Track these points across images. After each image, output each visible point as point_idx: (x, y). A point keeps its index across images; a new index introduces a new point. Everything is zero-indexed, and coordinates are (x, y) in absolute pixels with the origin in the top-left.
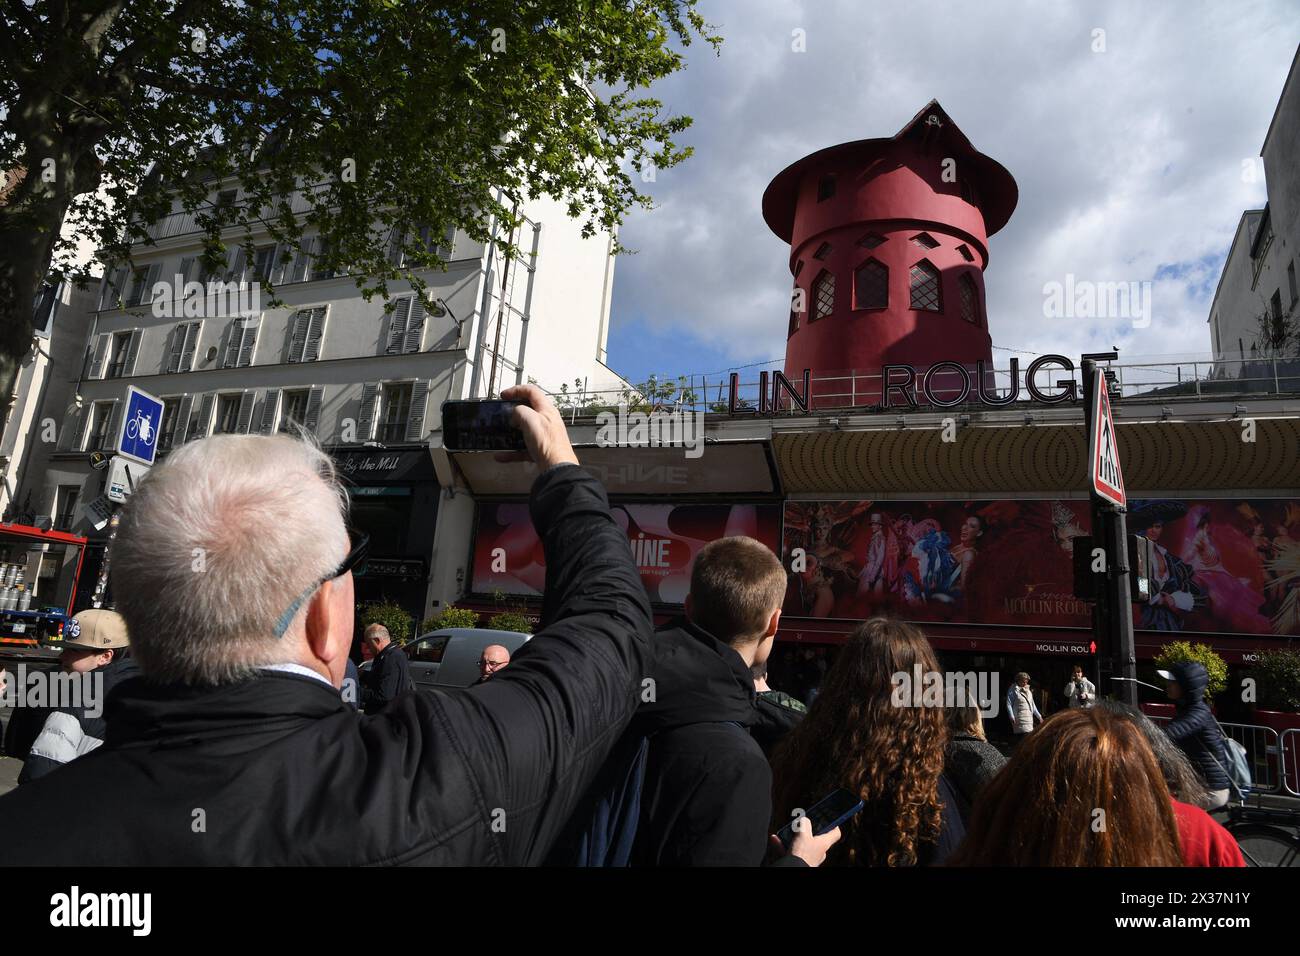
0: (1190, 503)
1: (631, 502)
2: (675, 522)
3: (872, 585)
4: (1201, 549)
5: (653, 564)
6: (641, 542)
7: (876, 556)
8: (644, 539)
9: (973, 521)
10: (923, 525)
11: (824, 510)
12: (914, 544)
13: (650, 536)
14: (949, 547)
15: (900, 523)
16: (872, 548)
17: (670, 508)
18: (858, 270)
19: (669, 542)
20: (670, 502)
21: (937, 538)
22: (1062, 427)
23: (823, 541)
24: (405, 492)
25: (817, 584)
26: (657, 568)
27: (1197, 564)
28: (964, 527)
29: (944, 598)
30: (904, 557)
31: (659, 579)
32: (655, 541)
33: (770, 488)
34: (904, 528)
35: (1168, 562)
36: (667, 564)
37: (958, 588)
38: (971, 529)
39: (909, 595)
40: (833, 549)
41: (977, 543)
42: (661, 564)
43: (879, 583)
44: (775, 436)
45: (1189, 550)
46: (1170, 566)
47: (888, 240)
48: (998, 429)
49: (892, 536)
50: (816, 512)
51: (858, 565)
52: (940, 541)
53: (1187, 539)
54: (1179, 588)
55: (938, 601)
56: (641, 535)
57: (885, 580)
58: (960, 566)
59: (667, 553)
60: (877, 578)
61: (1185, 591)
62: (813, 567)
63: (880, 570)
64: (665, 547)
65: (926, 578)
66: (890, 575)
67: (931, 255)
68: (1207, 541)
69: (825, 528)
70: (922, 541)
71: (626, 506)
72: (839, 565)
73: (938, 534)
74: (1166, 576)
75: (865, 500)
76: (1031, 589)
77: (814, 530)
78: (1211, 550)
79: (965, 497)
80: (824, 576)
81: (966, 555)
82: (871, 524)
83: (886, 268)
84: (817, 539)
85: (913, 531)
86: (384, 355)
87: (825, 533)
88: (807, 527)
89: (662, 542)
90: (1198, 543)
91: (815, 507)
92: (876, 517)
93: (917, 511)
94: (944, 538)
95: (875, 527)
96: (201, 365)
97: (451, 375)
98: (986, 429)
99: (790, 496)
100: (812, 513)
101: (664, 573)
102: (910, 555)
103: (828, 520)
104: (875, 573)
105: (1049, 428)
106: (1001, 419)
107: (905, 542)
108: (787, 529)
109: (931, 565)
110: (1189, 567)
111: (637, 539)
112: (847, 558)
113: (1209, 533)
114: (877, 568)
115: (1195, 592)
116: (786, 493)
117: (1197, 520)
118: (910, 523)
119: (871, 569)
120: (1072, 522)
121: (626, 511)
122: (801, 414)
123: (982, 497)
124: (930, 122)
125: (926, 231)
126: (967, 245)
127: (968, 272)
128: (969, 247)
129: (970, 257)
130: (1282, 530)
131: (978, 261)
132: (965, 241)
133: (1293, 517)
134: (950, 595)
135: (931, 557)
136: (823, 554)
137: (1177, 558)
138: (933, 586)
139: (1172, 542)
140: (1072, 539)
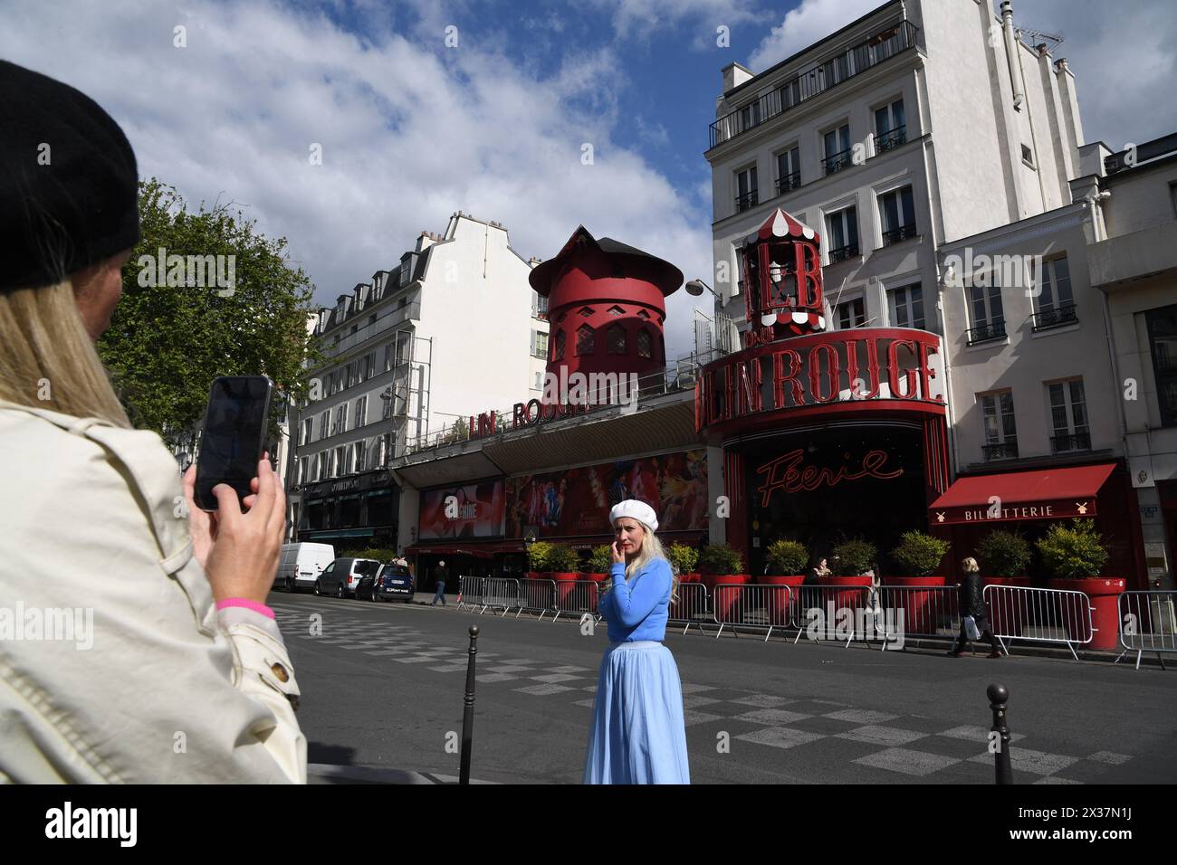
0: (635, 461)
1: (464, 485)
2: (478, 494)
3: (533, 519)
4: (638, 487)
6: (468, 506)
7: (533, 504)
8: (469, 504)
9: (564, 481)
10: (548, 485)
11: (518, 482)
12: (545, 496)
13: (471, 503)
15: (541, 485)
16: (532, 500)
17: (476, 487)
19: (476, 505)
20: (474, 484)
22: (568, 430)
23: (517, 499)
24: (389, 491)
25: (516, 521)
26: (473, 518)
28: (561, 484)
29: (554, 523)
30: (542, 504)
31: (474, 524)
32: (472, 505)
34: (542, 488)
36: (476, 517)
37: (559, 518)
38: (564, 485)
39: (543, 523)
40: (520, 502)
41: (565, 493)
42: (474, 516)
44: (483, 448)
45: (634, 488)
48: (549, 434)
49: (539, 493)
50: (515, 484)
51: (527, 510)
52: (553, 493)
53: (634, 482)
55: (553, 526)
56: (468, 502)
57: (537, 515)
58: (560, 506)
59: (476, 510)
60: (534, 514)
62: (514, 513)
64: (475, 508)
65: (549, 514)
66: (538, 513)
67: (589, 320)
68: (640, 481)
69: (518, 492)
70: (548, 494)
72: (523, 511)
73: (553, 490)
75: (530, 474)
76: (582, 516)
77: (515, 492)
78: (642, 486)
80: (518, 517)
81: (561, 500)
82: (532, 487)
83: (565, 334)
84: (516, 497)
85: (544, 489)
86: (385, 419)
87: (518, 494)
88: (513, 492)
89: (474, 505)
90: (637, 483)
91: (515, 480)
92: (534, 483)
93: (546, 478)
94: (555, 492)
95: (533, 489)
96: (332, 434)
97: (403, 428)
98: (545, 434)
101: (475, 521)
102: (544, 502)
103: (519, 487)
105: (564, 431)
106: (549, 428)
107: (543, 495)
108: (506, 494)
109: (551, 506)
111: (466, 504)
112: (525, 506)
113: (641, 477)
114: (534, 510)
116: (508, 474)
117: (637, 470)
118: (544, 485)
119: (532, 511)
122: (490, 435)
123: (565, 467)
124: (578, 241)
125: (587, 305)
126: (619, 305)
127: (616, 323)
128: (622, 306)
129: (623, 312)
130: (666, 472)
131: (631, 312)
132: (616, 303)
133: (671, 463)
134: (556, 521)
135: (551, 502)
136: (518, 506)
137: (630, 493)
138: (551, 518)
139: (629, 484)
140: (595, 486)
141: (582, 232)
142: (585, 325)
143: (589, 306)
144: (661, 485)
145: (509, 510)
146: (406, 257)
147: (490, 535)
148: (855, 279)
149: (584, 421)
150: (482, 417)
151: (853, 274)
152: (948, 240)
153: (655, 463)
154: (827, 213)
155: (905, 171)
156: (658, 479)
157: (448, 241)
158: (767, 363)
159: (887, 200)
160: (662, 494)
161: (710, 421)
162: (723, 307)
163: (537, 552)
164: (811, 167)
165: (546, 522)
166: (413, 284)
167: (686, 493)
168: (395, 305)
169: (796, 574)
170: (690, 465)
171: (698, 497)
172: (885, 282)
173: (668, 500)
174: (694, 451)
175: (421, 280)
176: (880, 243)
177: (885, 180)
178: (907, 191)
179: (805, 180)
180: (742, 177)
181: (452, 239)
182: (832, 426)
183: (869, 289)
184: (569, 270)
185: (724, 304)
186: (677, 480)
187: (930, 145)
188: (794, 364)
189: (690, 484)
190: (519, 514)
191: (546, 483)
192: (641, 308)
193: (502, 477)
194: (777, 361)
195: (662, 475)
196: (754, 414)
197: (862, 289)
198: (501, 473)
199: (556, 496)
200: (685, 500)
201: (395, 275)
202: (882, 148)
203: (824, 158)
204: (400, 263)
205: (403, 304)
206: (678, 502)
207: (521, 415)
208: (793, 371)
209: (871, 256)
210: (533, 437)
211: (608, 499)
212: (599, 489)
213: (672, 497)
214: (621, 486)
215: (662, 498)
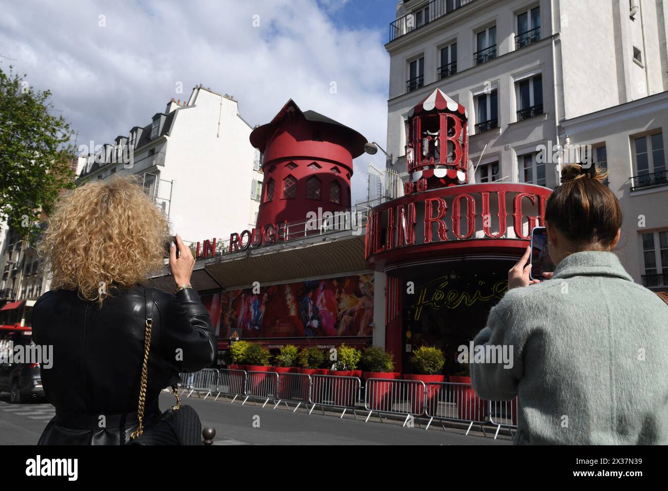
3: (240, 324)
4: (322, 301)
7: (242, 312)
9: (266, 295)
10: (254, 298)
11: (231, 294)
12: (251, 306)
15: (248, 298)
16: (241, 309)
23: (230, 307)
25: (228, 325)
27: (320, 308)
28: (263, 297)
30: (249, 312)
35: (313, 307)
37: (260, 323)
38: (265, 298)
40: (232, 310)
41: (267, 304)
43: (242, 323)
44: (206, 267)
45: (318, 302)
46: (313, 309)
47: (277, 168)
49: (246, 304)
50: (229, 295)
51: (237, 316)
52: (258, 304)
53: (318, 297)
54: (315, 318)
55: (256, 329)
58: (261, 314)
60: (242, 321)
61: (316, 320)
62: (227, 318)
65: (253, 320)
66: (245, 319)
67: (293, 172)
68: (323, 297)
69: (231, 301)
70: (253, 304)
72: (233, 317)
73: (257, 301)
74: (312, 313)
75: (241, 288)
76: (278, 322)
77: (229, 302)
78: (324, 301)
80: (230, 321)
81: (263, 309)
82: (242, 299)
83: (275, 182)
85: (251, 300)
87: (231, 303)
88: (227, 302)
91: (229, 292)
92: (243, 295)
102: (250, 310)
103: (232, 298)
104: (241, 319)
107: (249, 305)
109: (255, 314)
110: (318, 309)
112: (235, 313)
113: (324, 294)
115: (319, 320)
117: (321, 288)
118: (251, 298)
119: (241, 317)
120: (291, 292)
122: (212, 257)
124: (288, 111)
125: (292, 161)
126: (317, 162)
127: (314, 176)
128: (319, 162)
129: (320, 167)
130: (343, 290)
131: (326, 168)
132: (315, 160)
133: (347, 284)
134: (258, 326)
135: (255, 311)
136: (230, 313)
137: (315, 306)
138: (255, 323)
139: (314, 299)
140: (290, 300)
141: (291, 104)
142: (290, 176)
143: (293, 161)
144: (339, 300)
145: (223, 316)
146: (157, 117)
148: (494, 146)
149: (283, 248)
150: (206, 243)
151: (492, 142)
152: (567, 118)
153: (335, 283)
154: (476, 94)
155: (538, 62)
156: (336, 296)
157: (191, 107)
158: (420, 207)
159: (522, 86)
160: (340, 307)
161: (375, 251)
162: (392, 165)
163: (238, 348)
164: (466, 59)
165: (250, 327)
166: (161, 138)
167: (357, 307)
168: (147, 154)
169: (434, 373)
170: (361, 285)
171: (366, 311)
172: (517, 149)
173: (344, 312)
174: (365, 275)
175: (167, 135)
176: (514, 118)
177: (521, 69)
178: (538, 79)
179: (460, 68)
180: (413, 65)
181: (193, 105)
182: (469, 258)
183: (504, 155)
184: (280, 133)
185: (393, 162)
186: (351, 297)
187: (558, 43)
188: (441, 209)
189: (361, 300)
190: (230, 319)
192: (333, 165)
193: (220, 290)
194: (428, 205)
195: (340, 292)
196: (408, 246)
197: (498, 154)
198: (219, 287)
199: (259, 306)
200: (356, 313)
201: (147, 131)
202: (521, 44)
203: (476, 51)
204: (151, 121)
205: (153, 153)
206: (351, 314)
207: (235, 242)
208: (440, 214)
209: (508, 128)
210: (244, 259)
211: (298, 310)
212: (292, 302)
213: (347, 310)
214: (308, 300)
215: (339, 310)
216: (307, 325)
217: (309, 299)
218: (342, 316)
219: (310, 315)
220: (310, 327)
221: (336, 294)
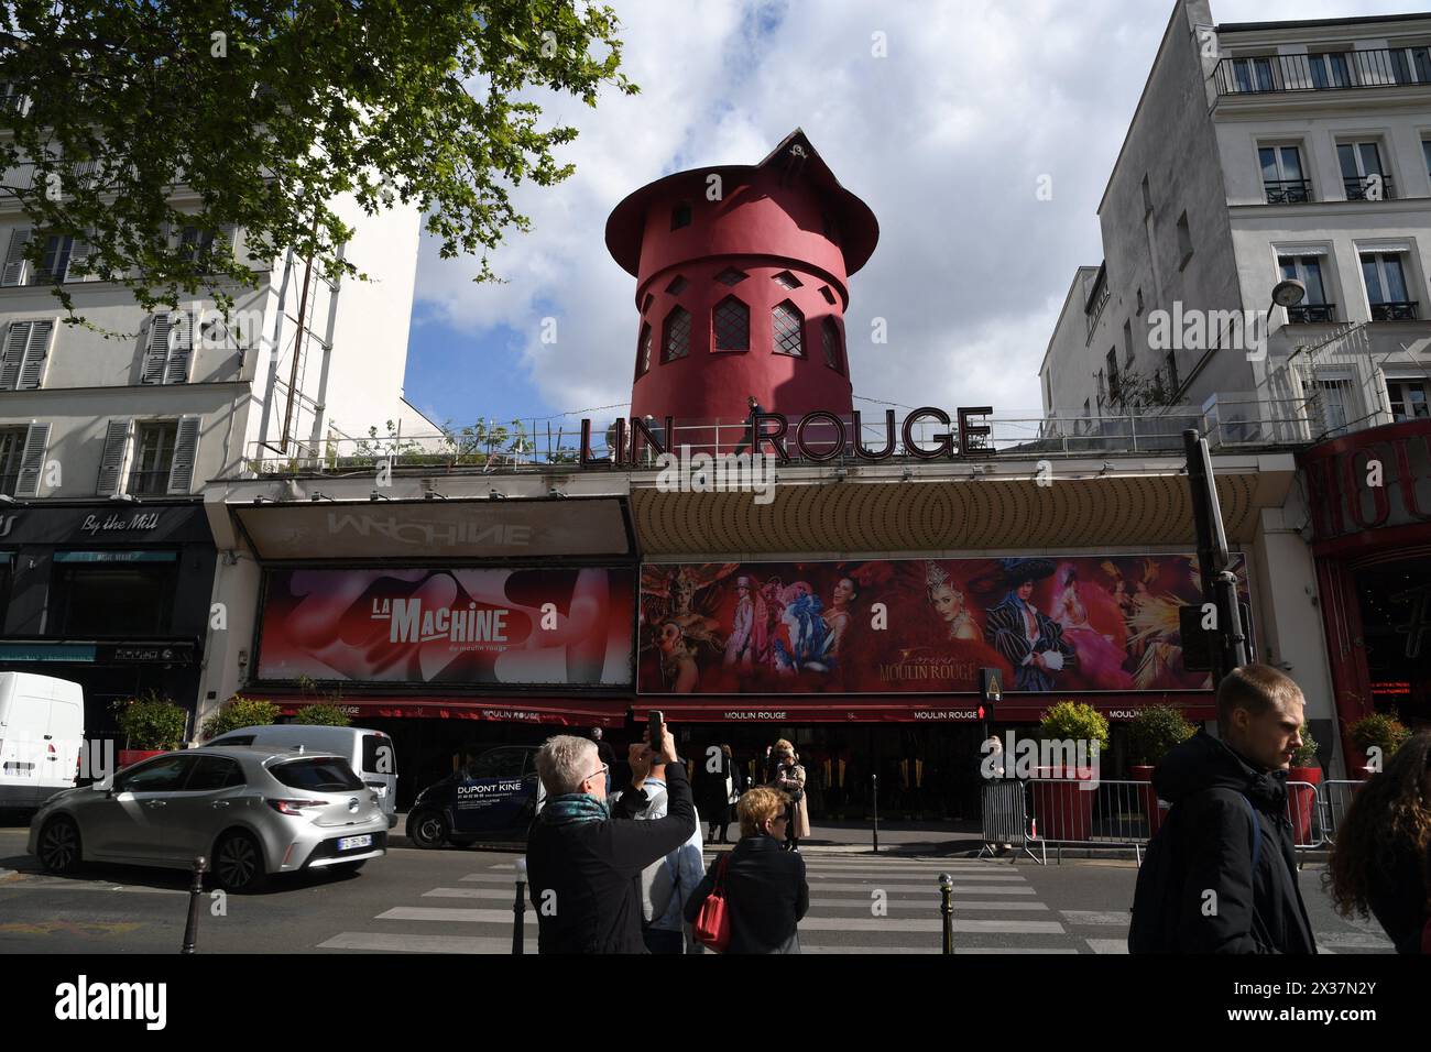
0: (1057, 561)
1: (459, 567)
2: (512, 589)
3: (740, 655)
4: (1069, 608)
5: (487, 638)
6: (472, 613)
7: (743, 623)
8: (476, 610)
9: (845, 583)
10: (794, 588)
11: (686, 573)
12: (784, 609)
13: (482, 606)
14: (821, 611)
15: (769, 587)
16: (739, 615)
17: (507, 573)
18: (716, 308)
19: (506, 612)
20: (505, 566)
21: (808, 602)
22: (939, 484)
23: (684, 609)
24: (170, 557)
25: (678, 656)
26: (492, 643)
27: (1066, 622)
28: (837, 589)
29: (817, 666)
30: (774, 624)
31: (496, 655)
32: (489, 612)
33: (625, 550)
34: (773, 592)
35: (1039, 621)
36: (505, 638)
37: (832, 655)
38: (843, 592)
39: (780, 665)
40: (695, 617)
41: (850, 606)
42: (496, 638)
43: (748, 653)
44: (633, 491)
45: (1057, 609)
46: (1040, 625)
47: (748, 276)
48: (875, 485)
49: (760, 601)
50: (676, 577)
51: (723, 634)
52: (812, 604)
53: (1056, 598)
54: (1049, 648)
55: (810, 670)
56: (473, 605)
57: (754, 650)
58: (833, 632)
59: (503, 625)
60: (745, 647)
61: (1055, 650)
62: (674, 638)
63: (748, 639)
64: (502, 618)
65: (797, 645)
66: (759, 644)
67: (795, 295)
68: (1074, 599)
69: (687, 594)
70: (794, 605)
71: (454, 572)
72: (704, 635)
73: (810, 598)
74: (1037, 636)
75: (731, 562)
76: (906, 654)
77: (675, 594)
78: (1078, 608)
79: (836, 557)
80: (687, 647)
81: (839, 620)
82: (737, 589)
83: (746, 308)
84: (678, 605)
85: (783, 595)
86: (138, 385)
87: (687, 599)
88: (667, 593)
89: (498, 613)
90: (1066, 601)
91: (676, 570)
92: (743, 580)
93: (787, 574)
94: (815, 602)
95: (742, 592)
97: (230, 414)
98: (862, 485)
99: (646, 558)
100: (672, 577)
101: (501, 649)
102: (781, 621)
103: (690, 585)
104: (742, 642)
105: (926, 484)
106: (878, 475)
107: (774, 607)
108: (644, 595)
109: (803, 632)
110: (1058, 626)
111: (468, 609)
112: (711, 625)
113: (1076, 591)
114: (744, 636)
115: (1064, 650)
116: (642, 555)
117: (1065, 578)
118: (779, 587)
119: (738, 637)
120: (947, 582)
121: (455, 578)
123: (854, 557)
124: (793, 154)
125: (788, 268)
127: (829, 318)
129: (831, 302)
130: (1141, 586)
132: (828, 283)
133: (1150, 572)
134: (823, 663)
135: (803, 622)
136: (685, 623)
137: (1047, 618)
138: (805, 653)
139: (1042, 601)
140: (946, 600)
141: (800, 139)
142: (788, 305)
144: (1129, 609)
145: (643, 631)
147: (564, 681)
149: (991, 473)
156: (1119, 597)
160: (1134, 623)
165: (788, 663)
173: (1150, 636)
190: (689, 642)
191: (786, 584)
193: (617, 559)
195: (1131, 590)
207: (776, 437)
210: (822, 486)
211: (983, 623)
212: (955, 606)
213: (1159, 631)
214: (1021, 606)
215: (1134, 631)
216: (1024, 664)
217: (1023, 601)
218: (1147, 646)
219: (1033, 639)
220: (1036, 667)
221: (1118, 594)
